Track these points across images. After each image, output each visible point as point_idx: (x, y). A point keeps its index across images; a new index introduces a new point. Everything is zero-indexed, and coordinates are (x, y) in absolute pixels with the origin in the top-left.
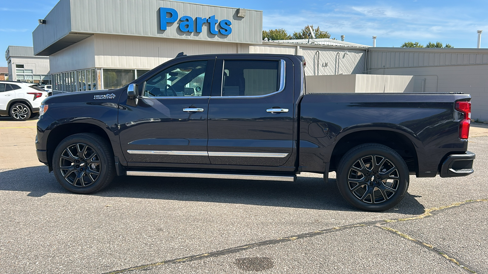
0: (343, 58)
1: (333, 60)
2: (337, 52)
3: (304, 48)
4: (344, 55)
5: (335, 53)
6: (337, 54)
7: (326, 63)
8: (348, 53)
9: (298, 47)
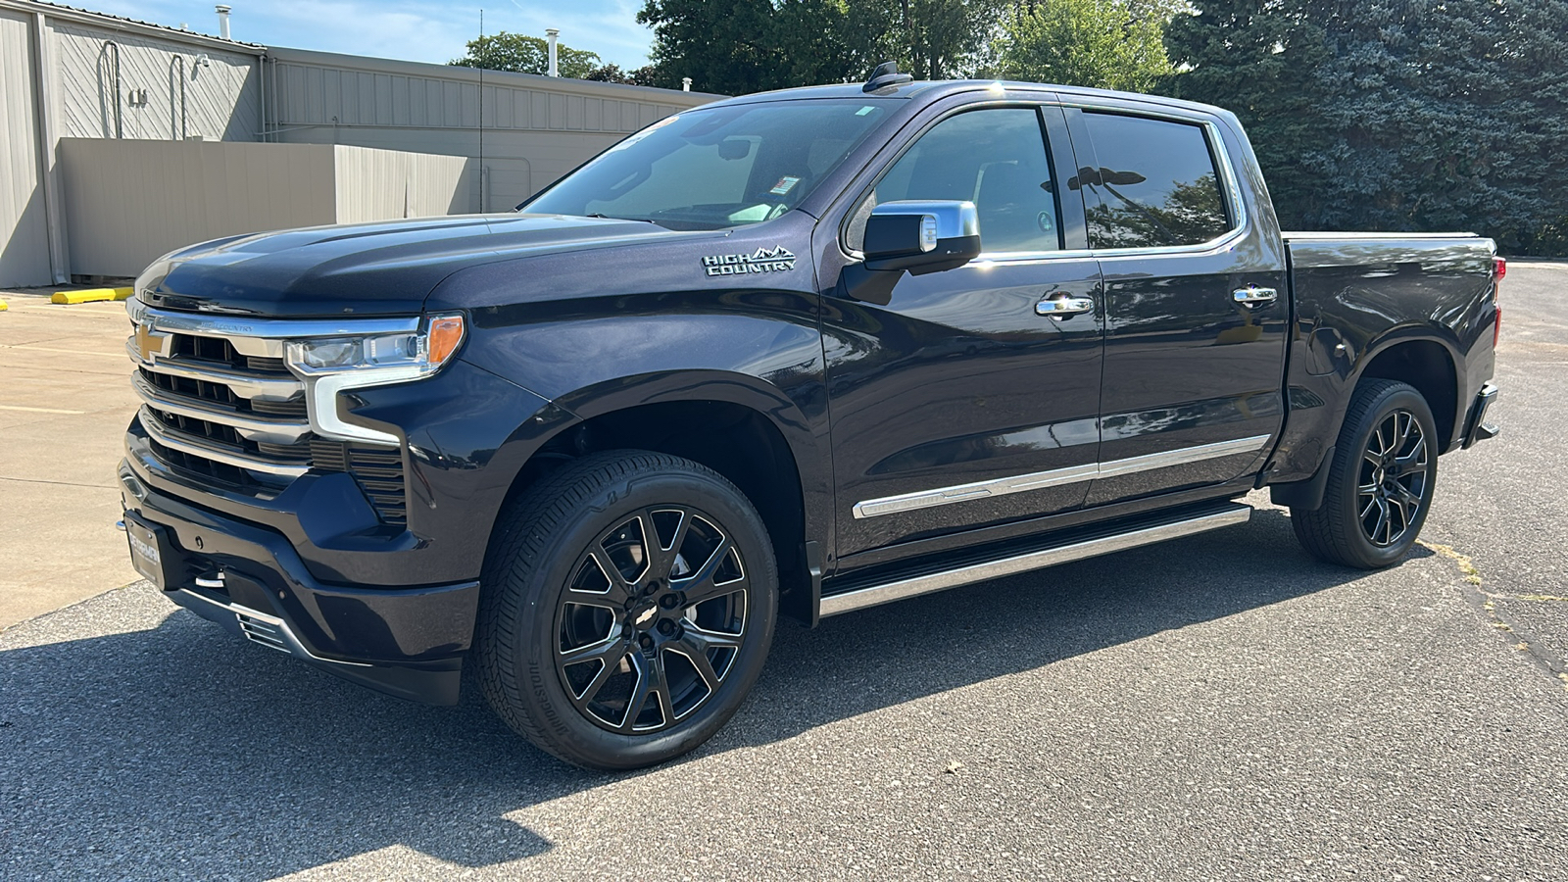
0: (193, 80)
1: (161, 84)
2: (171, 54)
3: (58, 23)
4: (195, 67)
5: (167, 56)
6: (173, 62)
7: (142, 93)
8: (209, 62)
9: (41, 18)
